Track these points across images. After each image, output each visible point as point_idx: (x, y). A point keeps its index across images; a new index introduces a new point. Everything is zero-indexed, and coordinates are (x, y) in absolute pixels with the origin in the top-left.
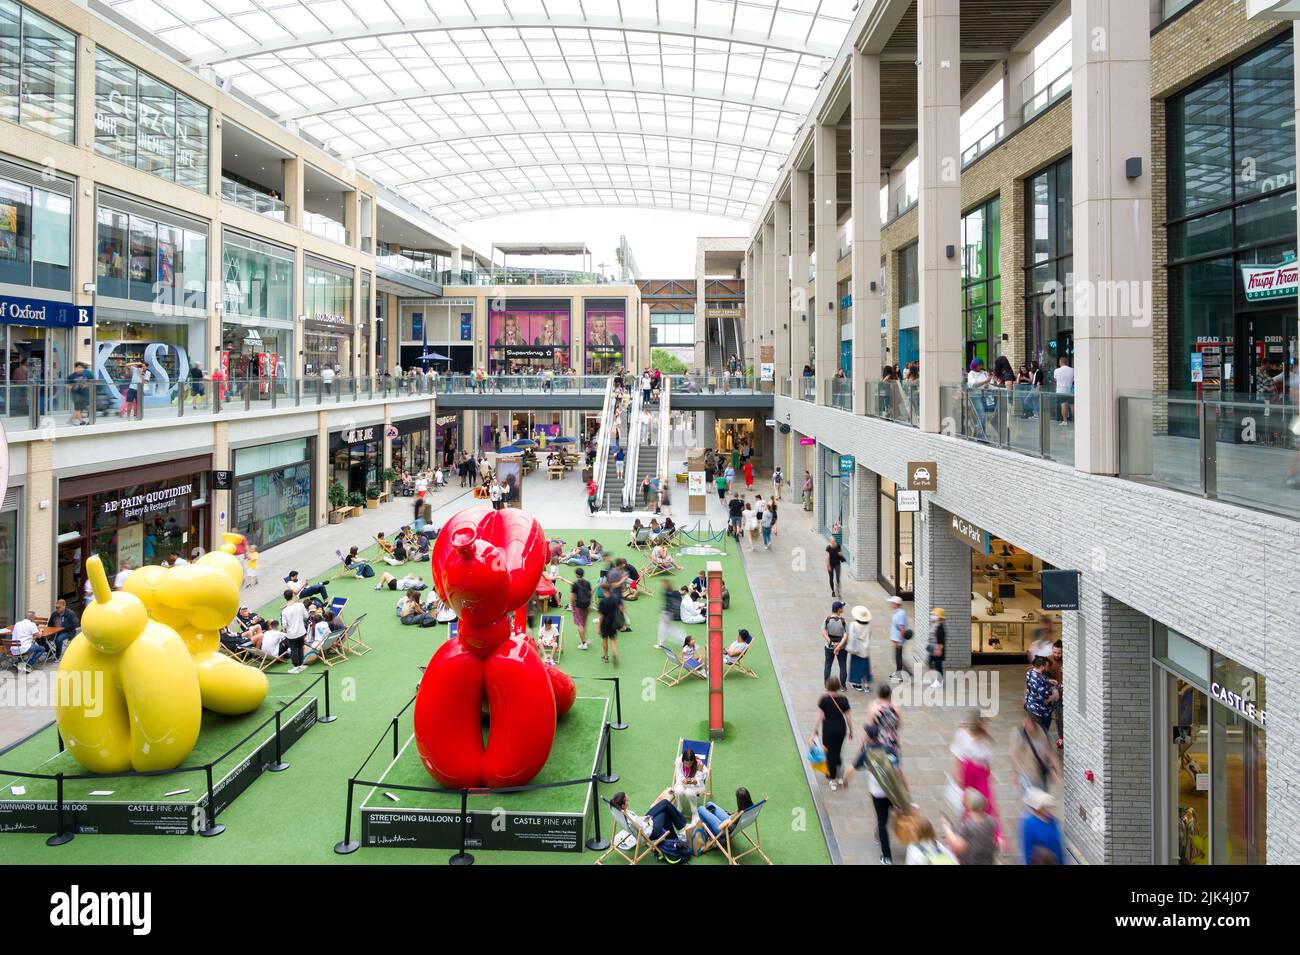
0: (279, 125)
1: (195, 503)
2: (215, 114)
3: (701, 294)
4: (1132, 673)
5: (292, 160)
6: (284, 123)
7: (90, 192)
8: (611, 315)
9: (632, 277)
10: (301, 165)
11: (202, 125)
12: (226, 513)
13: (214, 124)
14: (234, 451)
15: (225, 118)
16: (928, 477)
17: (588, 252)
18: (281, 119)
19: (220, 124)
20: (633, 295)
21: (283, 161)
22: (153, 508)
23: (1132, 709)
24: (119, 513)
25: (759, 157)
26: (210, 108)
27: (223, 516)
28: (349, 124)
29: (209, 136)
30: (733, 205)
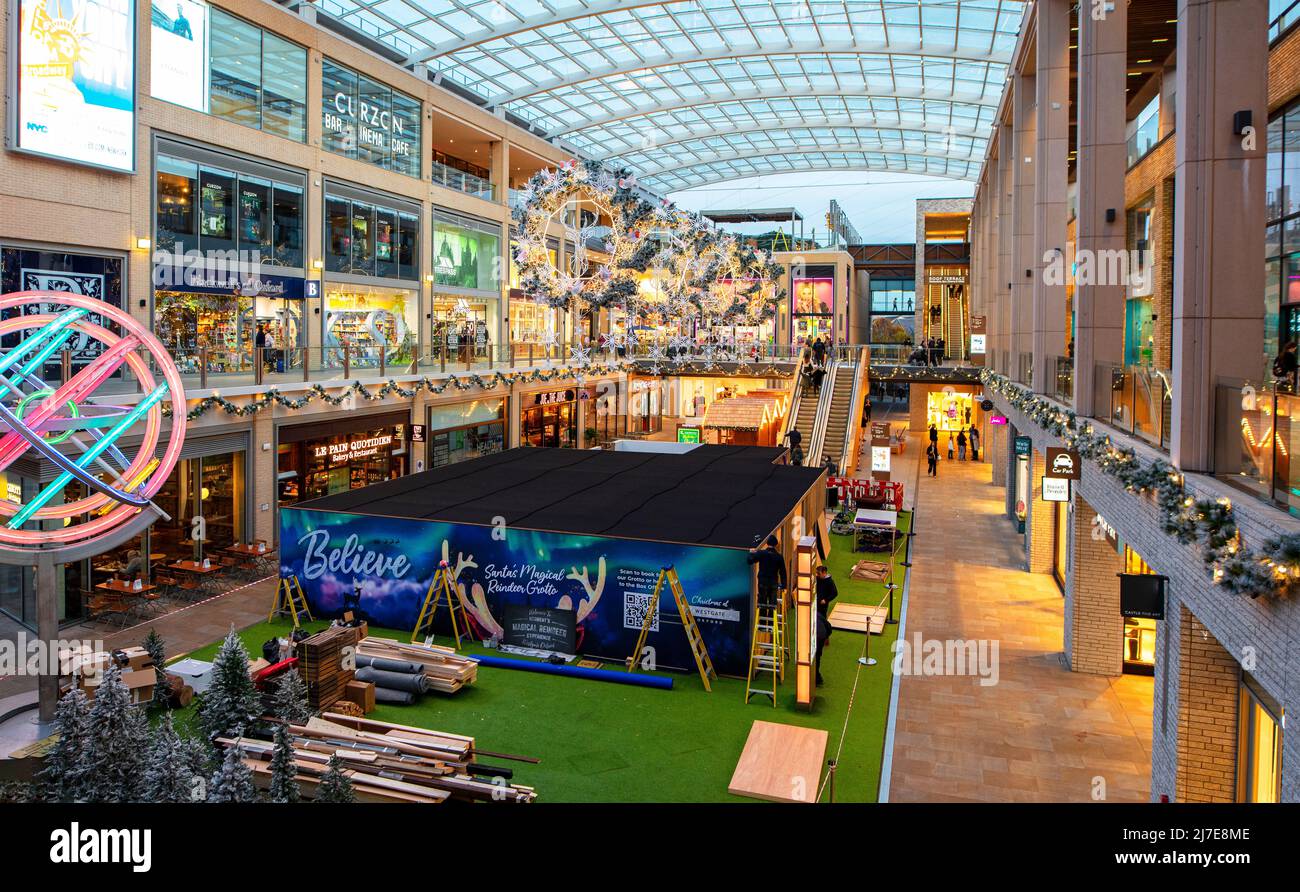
0: (488, 112)
1: (395, 452)
2: (426, 106)
3: (920, 259)
4: (1216, 695)
5: (498, 141)
6: (491, 109)
7: (319, 183)
8: (819, 282)
9: (843, 242)
10: (506, 145)
11: (415, 117)
12: (422, 462)
13: (425, 115)
14: (430, 408)
15: (434, 108)
16: (1071, 465)
17: (798, 218)
18: (489, 105)
19: (431, 114)
20: (844, 261)
21: (491, 143)
22: (357, 454)
23: (1215, 734)
24: (328, 459)
25: (973, 112)
26: (422, 101)
27: (420, 465)
28: (553, 106)
29: (421, 125)
30: (953, 163)
